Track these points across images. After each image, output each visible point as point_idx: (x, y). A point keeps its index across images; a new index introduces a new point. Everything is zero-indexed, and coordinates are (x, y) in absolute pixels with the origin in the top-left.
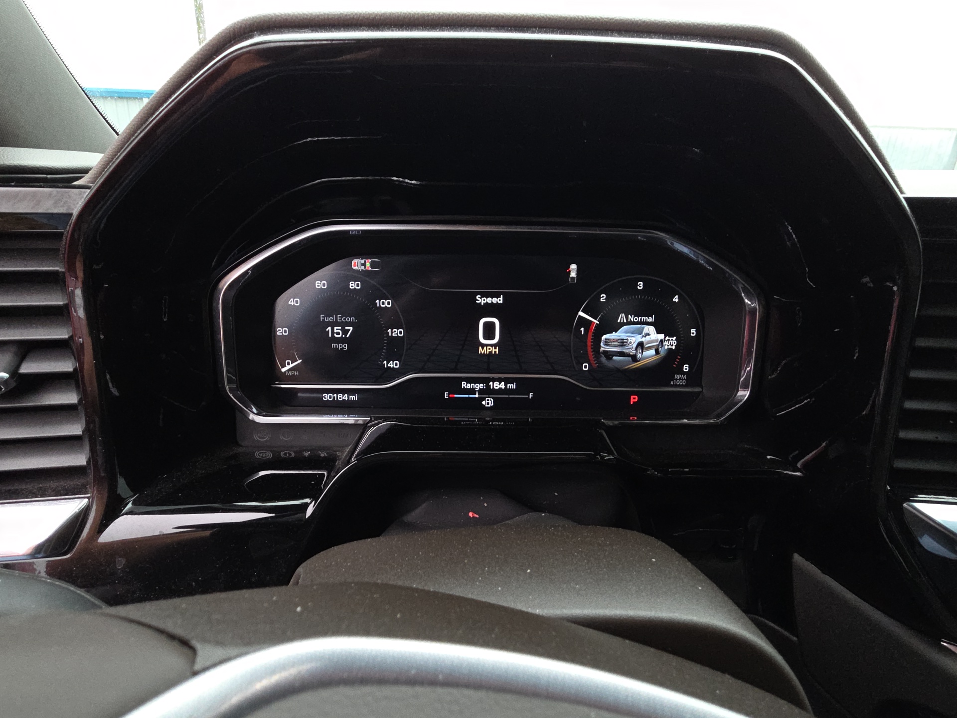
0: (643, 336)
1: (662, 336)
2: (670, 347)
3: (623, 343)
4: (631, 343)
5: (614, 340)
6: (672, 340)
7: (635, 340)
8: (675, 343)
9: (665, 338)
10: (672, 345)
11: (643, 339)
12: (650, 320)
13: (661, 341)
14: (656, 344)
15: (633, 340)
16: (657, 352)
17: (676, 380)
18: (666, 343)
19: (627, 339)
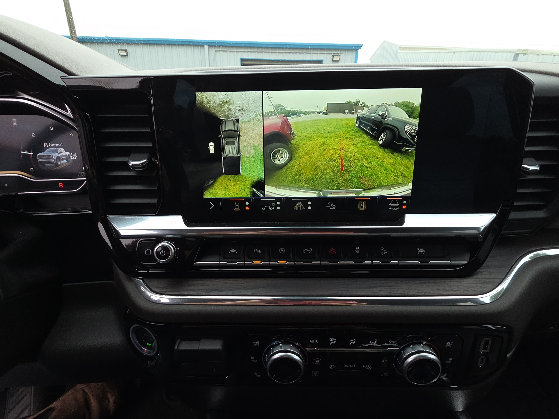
0: (59, 154)
1: (68, 153)
2: (74, 158)
3: (49, 157)
4: (53, 157)
5: (44, 156)
6: (74, 155)
7: (54, 156)
8: (76, 156)
9: (70, 154)
10: (75, 158)
11: (59, 155)
12: (60, 145)
13: (69, 155)
14: (66, 157)
15: (54, 155)
16: (68, 161)
17: (81, 174)
18: (71, 156)
19: (51, 155)
